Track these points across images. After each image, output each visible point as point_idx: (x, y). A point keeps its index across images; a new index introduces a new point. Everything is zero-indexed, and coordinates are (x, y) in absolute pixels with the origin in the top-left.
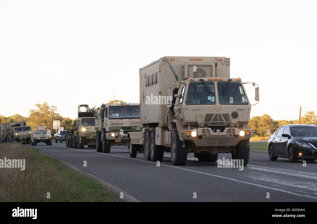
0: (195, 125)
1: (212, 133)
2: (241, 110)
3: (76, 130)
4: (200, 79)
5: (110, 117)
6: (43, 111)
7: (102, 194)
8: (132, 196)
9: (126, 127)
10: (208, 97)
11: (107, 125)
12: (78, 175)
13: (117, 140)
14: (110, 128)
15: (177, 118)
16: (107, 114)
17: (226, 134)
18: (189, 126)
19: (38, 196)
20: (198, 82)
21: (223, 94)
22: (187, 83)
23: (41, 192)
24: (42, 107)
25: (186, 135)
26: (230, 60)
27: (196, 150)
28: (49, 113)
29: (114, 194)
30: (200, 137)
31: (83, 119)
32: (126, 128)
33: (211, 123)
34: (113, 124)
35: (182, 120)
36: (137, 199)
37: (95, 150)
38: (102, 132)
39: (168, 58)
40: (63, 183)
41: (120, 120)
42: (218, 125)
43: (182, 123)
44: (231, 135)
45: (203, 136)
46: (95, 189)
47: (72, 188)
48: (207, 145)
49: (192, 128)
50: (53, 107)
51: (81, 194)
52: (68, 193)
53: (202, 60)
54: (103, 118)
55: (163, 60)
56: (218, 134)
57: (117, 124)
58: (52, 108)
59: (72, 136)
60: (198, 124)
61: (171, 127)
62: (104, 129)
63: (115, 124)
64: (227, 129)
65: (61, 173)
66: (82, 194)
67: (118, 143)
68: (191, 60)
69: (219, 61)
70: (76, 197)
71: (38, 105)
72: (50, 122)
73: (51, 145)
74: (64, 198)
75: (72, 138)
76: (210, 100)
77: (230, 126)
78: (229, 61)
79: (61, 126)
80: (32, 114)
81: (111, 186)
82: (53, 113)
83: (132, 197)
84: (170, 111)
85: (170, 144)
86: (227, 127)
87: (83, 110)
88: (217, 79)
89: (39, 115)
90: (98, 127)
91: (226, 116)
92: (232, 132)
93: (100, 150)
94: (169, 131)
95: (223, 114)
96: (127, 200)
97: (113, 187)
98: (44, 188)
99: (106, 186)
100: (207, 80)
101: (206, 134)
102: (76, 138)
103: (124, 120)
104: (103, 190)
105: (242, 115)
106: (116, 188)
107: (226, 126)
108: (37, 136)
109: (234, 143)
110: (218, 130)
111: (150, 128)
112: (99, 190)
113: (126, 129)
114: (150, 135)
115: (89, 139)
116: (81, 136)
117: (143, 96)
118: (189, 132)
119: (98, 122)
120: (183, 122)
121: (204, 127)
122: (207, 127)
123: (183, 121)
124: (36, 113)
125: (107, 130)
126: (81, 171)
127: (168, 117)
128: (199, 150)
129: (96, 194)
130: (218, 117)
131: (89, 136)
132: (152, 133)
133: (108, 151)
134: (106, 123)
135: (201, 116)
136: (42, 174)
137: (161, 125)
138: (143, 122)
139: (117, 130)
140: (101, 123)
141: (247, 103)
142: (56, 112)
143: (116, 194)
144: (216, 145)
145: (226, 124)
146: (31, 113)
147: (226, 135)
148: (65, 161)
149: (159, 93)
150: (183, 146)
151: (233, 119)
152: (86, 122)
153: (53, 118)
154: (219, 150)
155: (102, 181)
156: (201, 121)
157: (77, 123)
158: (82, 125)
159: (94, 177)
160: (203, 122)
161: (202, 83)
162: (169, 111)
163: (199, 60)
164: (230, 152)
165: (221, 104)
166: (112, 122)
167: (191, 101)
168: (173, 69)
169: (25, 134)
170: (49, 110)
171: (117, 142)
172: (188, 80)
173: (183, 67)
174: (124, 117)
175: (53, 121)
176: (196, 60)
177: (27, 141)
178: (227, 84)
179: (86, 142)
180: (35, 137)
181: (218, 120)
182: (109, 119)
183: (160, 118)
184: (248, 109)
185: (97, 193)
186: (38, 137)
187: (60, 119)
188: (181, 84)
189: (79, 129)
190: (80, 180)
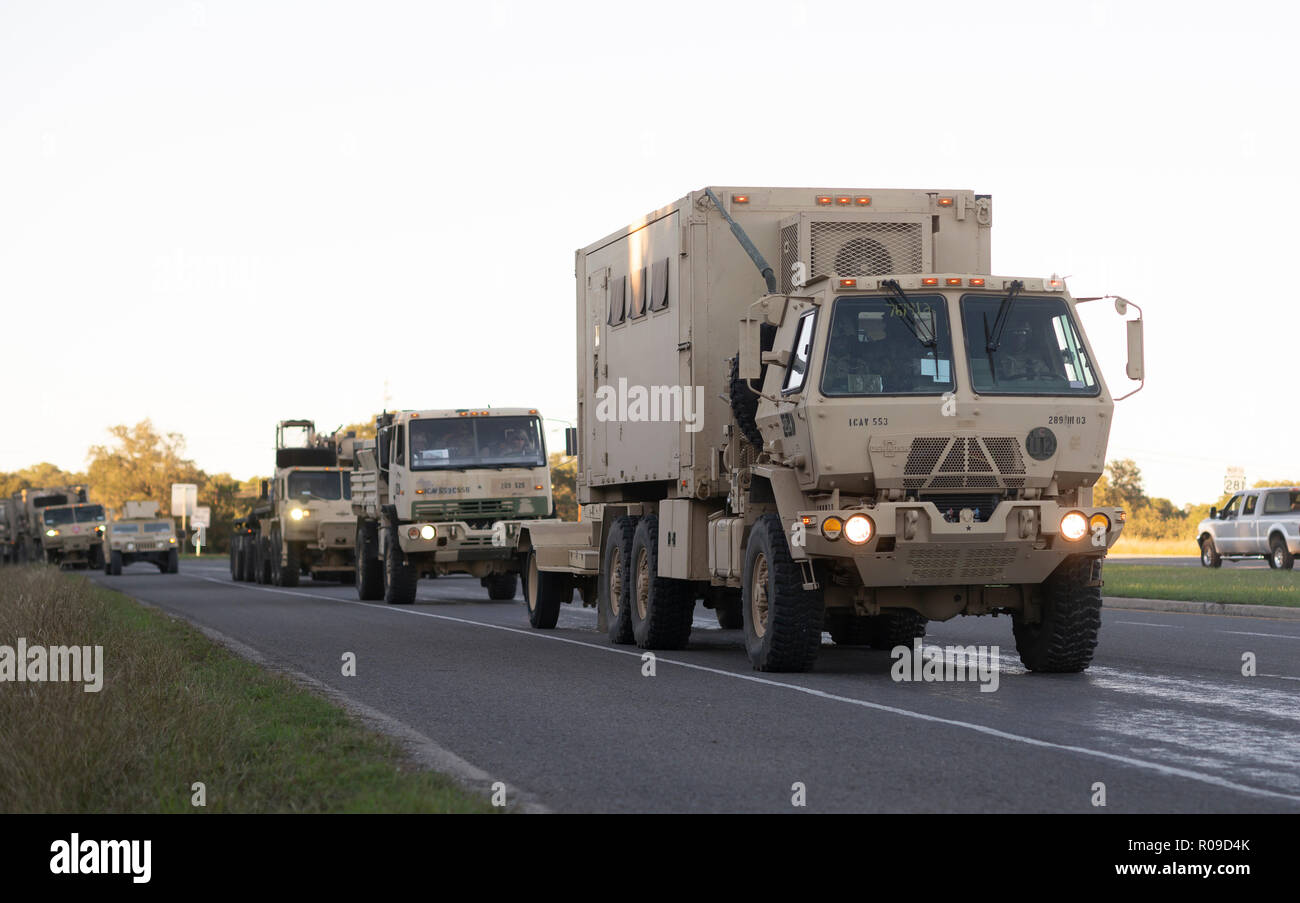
0: (862, 491)
1: (940, 524)
2: (1071, 420)
3: (269, 517)
4: (884, 283)
5: (416, 463)
6: (139, 452)
7: (346, 745)
8: (452, 750)
9: (477, 503)
10: (922, 360)
11: (403, 494)
12: (259, 678)
13: (441, 552)
14: (414, 504)
15: (774, 457)
16: (401, 450)
17: (1004, 531)
18: (837, 492)
19: (119, 754)
20: (876, 293)
21: (989, 350)
22: (822, 300)
23: (128, 739)
24: (132, 436)
25: (824, 534)
26: (990, 205)
27: (861, 604)
28: (157, 456)
29: (389, 745)
30: (885, 544)
31: (294, 472)
32: (480, 505)
33: (937, 478)
34: (425, 492)
35: (802, 467)
36: (468, 761)
37: (352, 593)
38: (382, 522)
39: (721, 195)
40: (206, 706)
41: (455, 475)
42: (965, 490)
43: (802, 479)
44: (1025, 536)
45: (898, 541)
46: (319, 727)
47: (237, 724)
48: (916, 580)
49: (847, 501)
50: (171, 436)
51: (271, 743)
52: (223, 743)
53: (868, 203)
54: (386, 466)
55: (701, 204)
56: (966, 532)
57: (442, 490)
58: (167, 440)
59: (254, 539)
60: (878, 486)
61: (742, 498)
62: (391, 512)
63: (434, 491)
64: (1005, 507)
65: (200, 671)
66: (274, 745)
67: (445, 564)
68: (824, 204)
69: (944, 210)
70: (254, 757)
71: (120, 431)
72: (162, 490)
73: (174, 570)
74: (210, 758)
75: (252, 548)
76: (931, 377)
77: (1020, 492)
78: (986, 210)
79: (200, 504)
80: (97, 461)
81: (378, 715)
82: (173, 459)
83: (451, 755)
84: (737, 430)
85: (737, 572)
86: (1005, 499)
87: (297, 439)
88: (959, 280)
89: (121, 466)
90: (363, 504)
91: (1002, 448)
92: (1030, 521)
93: (372, 593)
94: (729, 514)
95: (988, 442)
96: (432, 766)
97: (386, 718)
98: (138, 725)
99: (360, 717)
100: (916, 287)
101: (914, 528)
102: (270, 547)
103: (469, 473)
104: (347, 732)
105: (1075, 443)
106: (396, 722)
107: (1002, 492)
108: (123, 540)
109: (1036, 572)
110: (967, 514)
111: (628, 505)
112: (335, 730)
113: (480, 510)
114: (629, 536)
115: (318, 550)
116: (289, 538)
117: (596, 365)
118: (837, 522)
119: (364, 484)
120: (808, 475)
121: (901, 496)
122: (917, 500)
123: (806, 471)
124: (111, 458)
125: (404, 513)
126: (272, 663)
127: (721, 453)
128: (874, 601)
129: (324, 745)
130: (966, 452)
131: (319, 535)
132: (641, 527)
133: (404, 596)
134: (398, 485)
135: (888, 449)
136: (133, 672)
137: (691, 490)
138: (593, 478)
139: (441, 514)
140: (379, 488)
141: (1095, 391)
142: (183, 454)
143: (393, 744)
144: (957, 580)
145: (1003, 485)
146: (93, 458)
147: (1003, 535)
148: (215, 628)
149: (681, 350)
150: (808, 586)
151: (1035, 462)
152: (308, 484)
153: (171, 476)
154: (963, 602)
155: (346, 700)
156: (889, 470)
157: (273, 491)
158: (291, 497)
159: (315, 684)
160: (900, 474)
161: (892, 299)
162: (730, 428)
163: (858, 202)
164: (1006, 611)
165: (980, 395)
166: (421, 482)
167: (845, 381)
168: (747, 240)
169: (83, 532)
170: (159, 447)
171: (441, 563)
172: (826, 285)
173: (789, 233)
174: (470, 462)
175: (171, 487)
176: (843, 204)
177: (90, 556)
178: (1004, 302)
179: (307, 560)
180: (117, 544)
181: (966, 468)
182: (413, 469)
183: (686, 461)
184: (1101, 415)
185: (326, 740)
186: (128, 543)
187: (197, 479)
188: (793, 303)
189: (280, 511)
190: (267, 696)
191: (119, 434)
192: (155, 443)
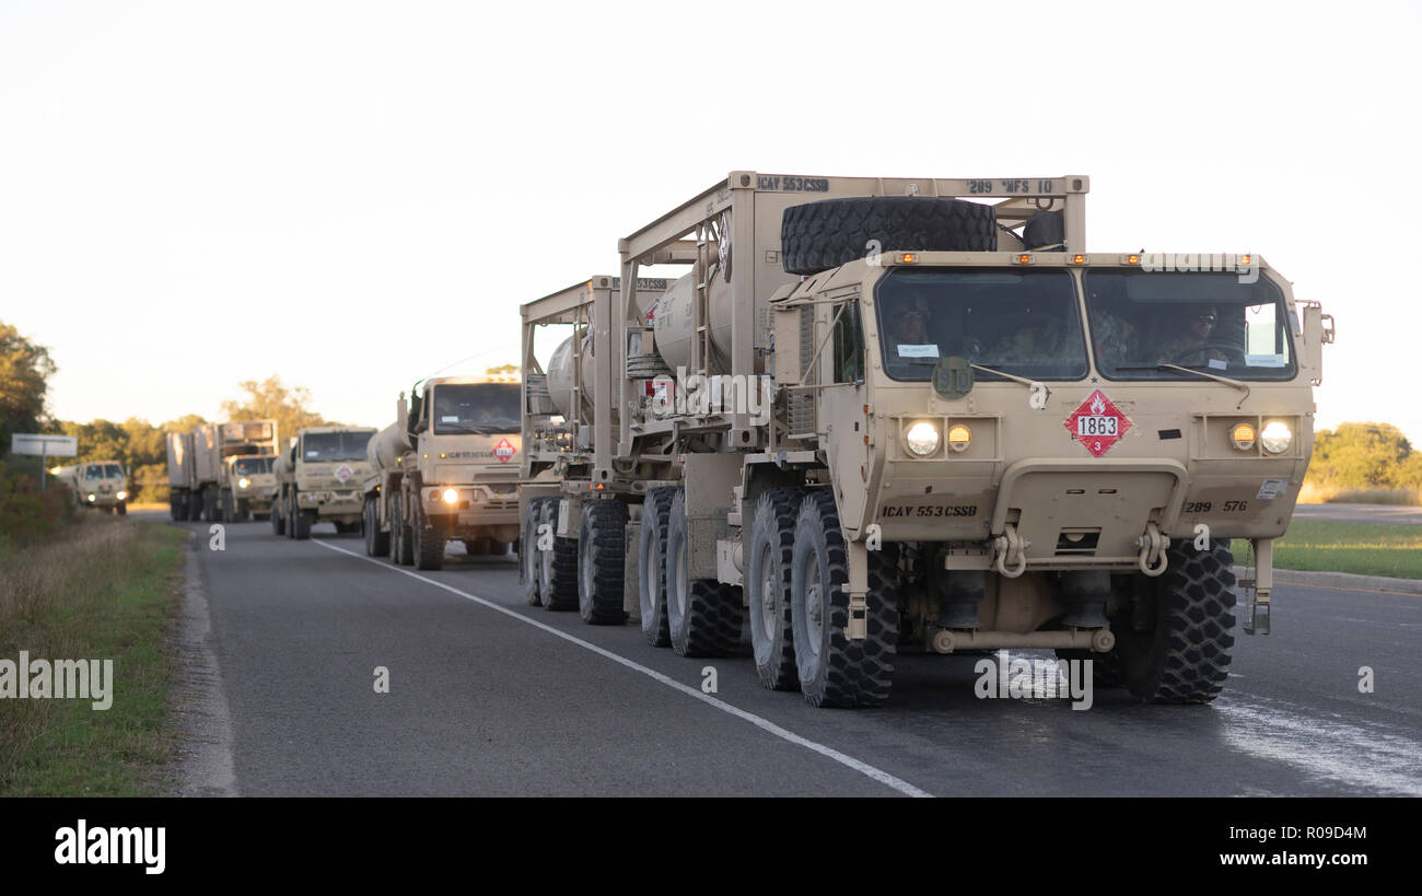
24: (261, 390)
50: (298, 390)
58: (294, 394)
71: (251, 386)
142: (309, 407)
146: (226, 412)
170: (287, 401)
191: (249, 389)
192: (283, 397)
